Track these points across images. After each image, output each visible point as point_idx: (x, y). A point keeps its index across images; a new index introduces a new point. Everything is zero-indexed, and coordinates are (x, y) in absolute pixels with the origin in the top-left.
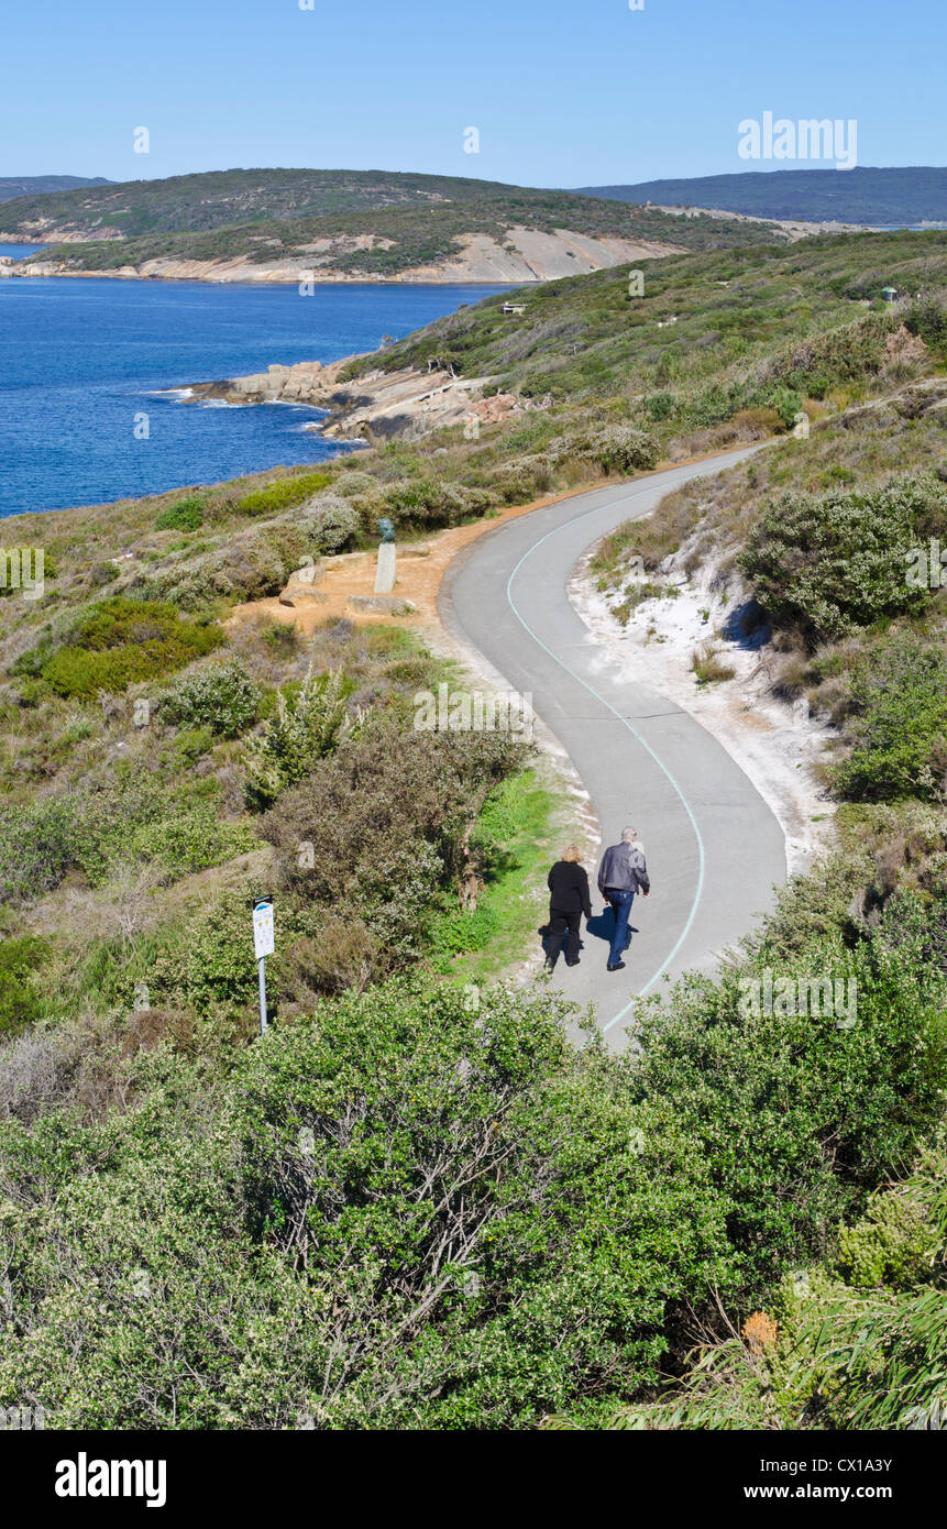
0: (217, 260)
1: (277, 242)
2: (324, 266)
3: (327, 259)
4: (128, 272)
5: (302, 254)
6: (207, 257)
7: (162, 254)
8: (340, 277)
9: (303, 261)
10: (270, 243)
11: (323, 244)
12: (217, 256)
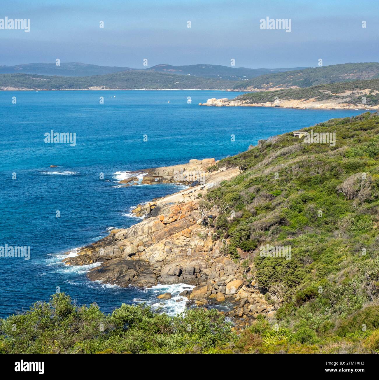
0: (303, 100)
1: (329, 92)
2: (346, 102)
3: (348, 99)
4: (268, 104)
5: (337, 97)
6: (300, 98)
7: (283, 97)
8: (352, 107)
9: (338, 100)
10: (327, 93)
11: (348, 93)
12: (304, 98)
